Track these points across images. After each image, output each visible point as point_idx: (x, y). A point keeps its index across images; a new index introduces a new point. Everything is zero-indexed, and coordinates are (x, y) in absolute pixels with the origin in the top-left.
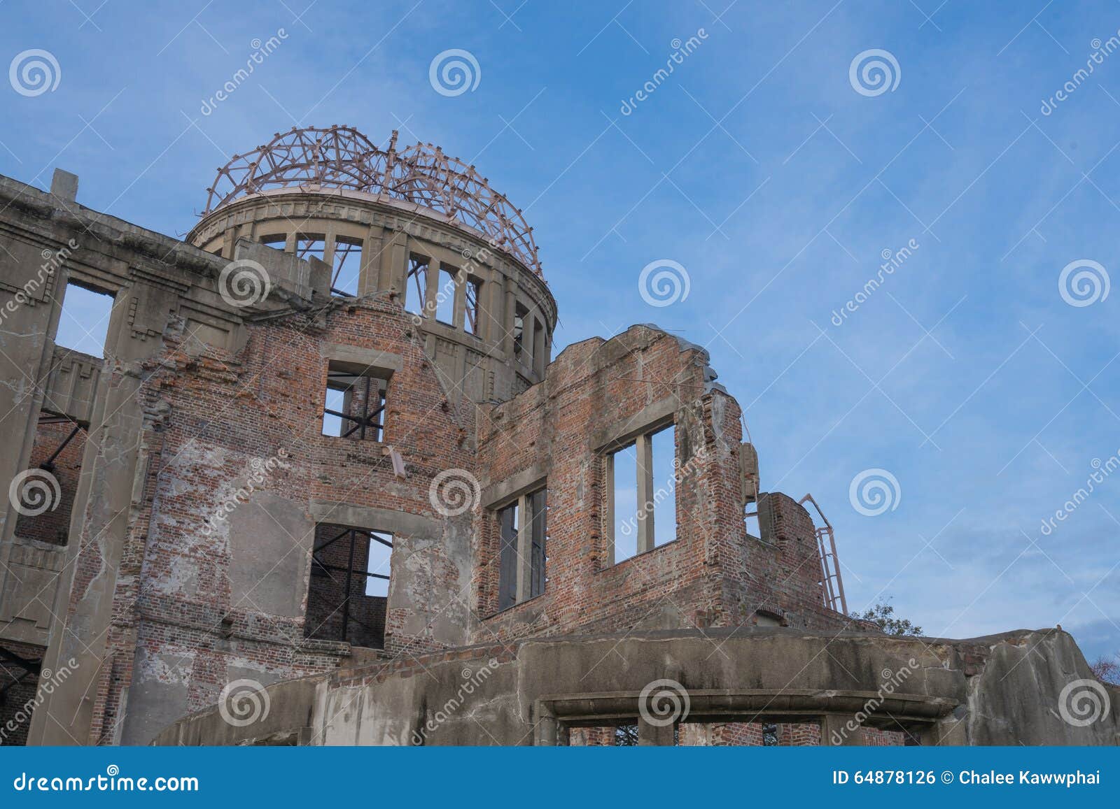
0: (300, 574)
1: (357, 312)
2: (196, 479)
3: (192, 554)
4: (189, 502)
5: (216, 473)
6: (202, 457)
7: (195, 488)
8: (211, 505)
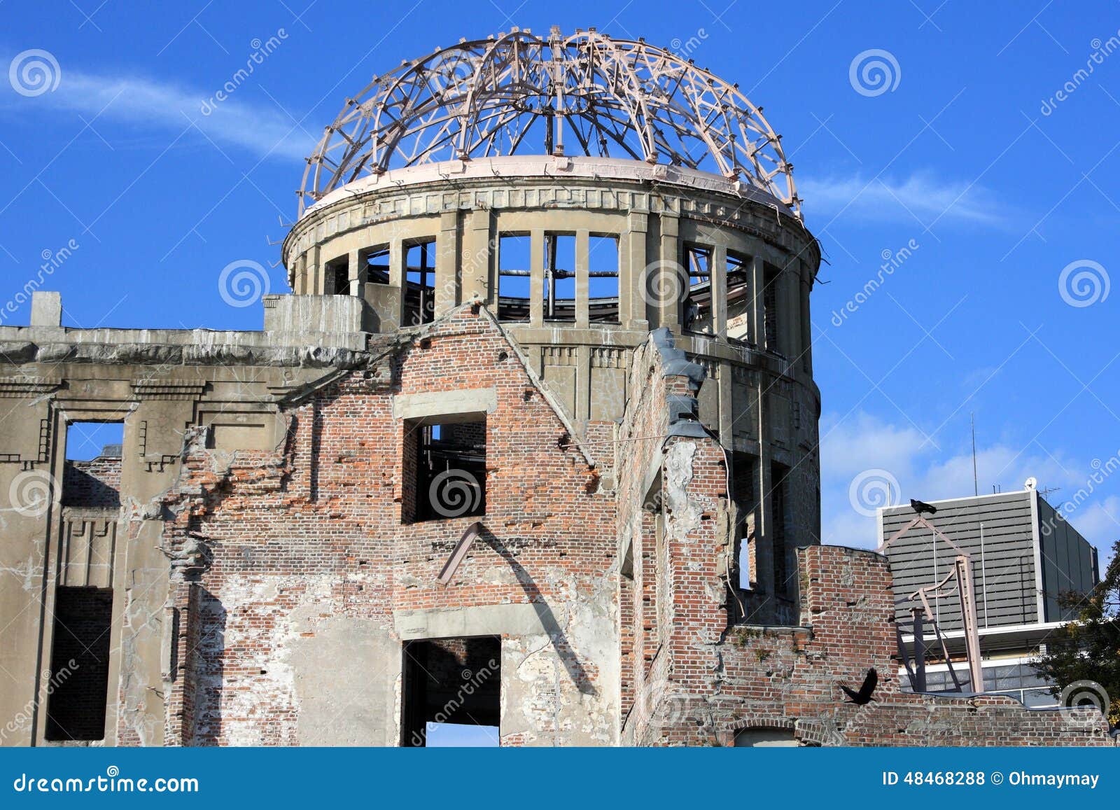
0: (389, 711)
1: (433, 344)
2: (246, 623)
3: (250, 716)
4: (239, 654)
5: (269, 610)
6: (251, 594)
7: (245, 635)
8: (267, 651)
